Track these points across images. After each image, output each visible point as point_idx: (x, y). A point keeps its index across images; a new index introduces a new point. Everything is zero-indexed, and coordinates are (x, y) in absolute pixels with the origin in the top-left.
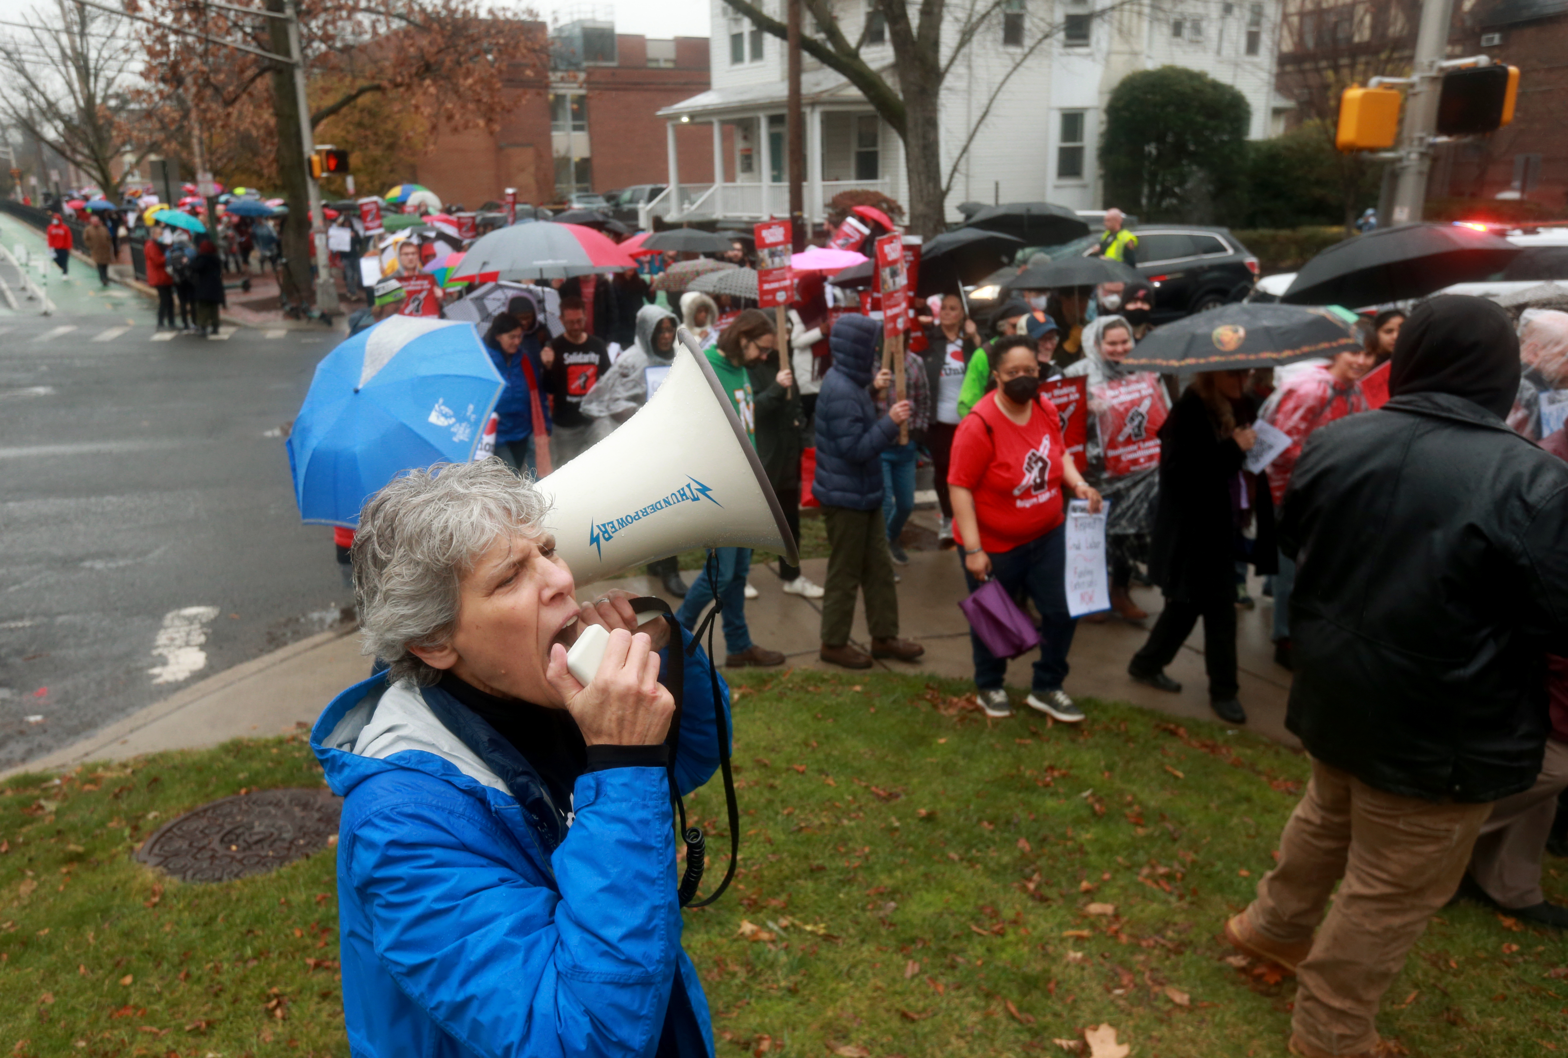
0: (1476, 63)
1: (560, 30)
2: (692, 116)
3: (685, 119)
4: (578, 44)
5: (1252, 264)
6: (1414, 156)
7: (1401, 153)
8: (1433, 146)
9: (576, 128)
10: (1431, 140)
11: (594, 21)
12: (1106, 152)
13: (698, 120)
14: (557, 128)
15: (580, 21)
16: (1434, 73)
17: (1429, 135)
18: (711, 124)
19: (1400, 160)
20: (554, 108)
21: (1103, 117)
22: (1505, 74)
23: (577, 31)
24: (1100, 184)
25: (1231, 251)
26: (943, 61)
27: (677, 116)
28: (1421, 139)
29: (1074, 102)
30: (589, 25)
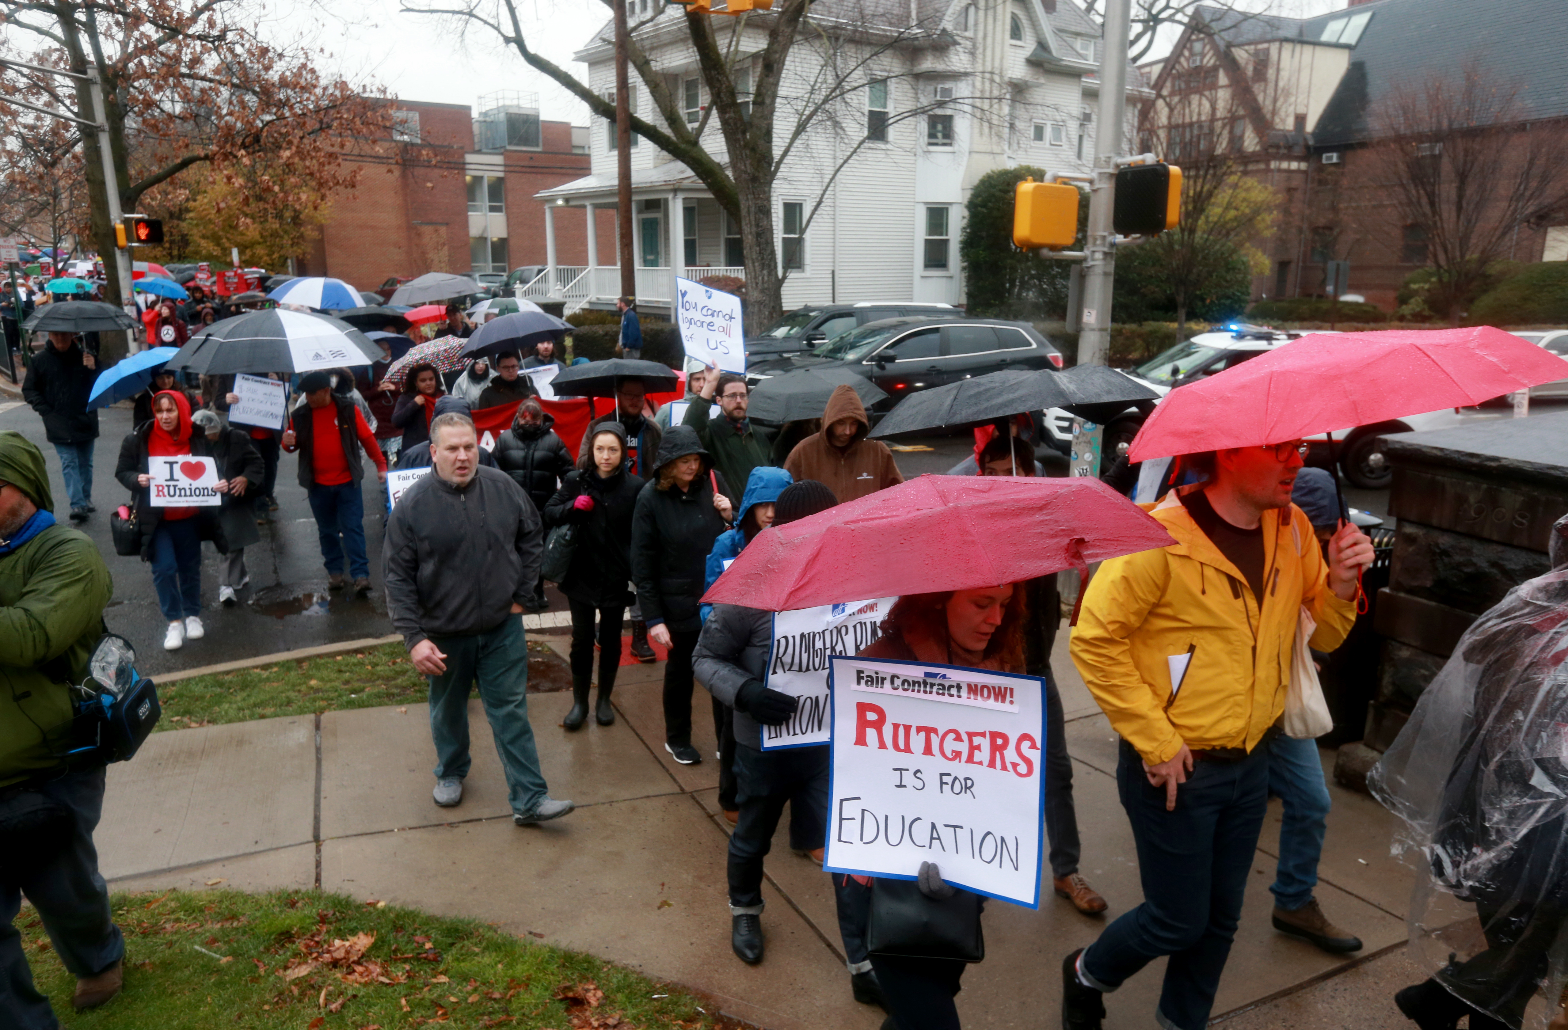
0: (1144, 161)
1: (485, 114)
2: (567, 200)
3: (560, 202)
4: (503, 129)
5: (1055, 358)
6: (1099, 256)
7: (1086, 252)
8: (1113, 245)
9: (492, 209)
10: (1110, 239)
11: (519, 107)
12: (969, 245)
13: (572, 203)
14: (475, 209)
15: (504, 106)
16: (1111, 170)
17: (1111, 234)
18: (584, 207)
19: (1085, 259)
20: (471, 190)
21: (966, 213)
22: (1166, 174)
23: (502, 117)
24: (964, 275)
25: (1034, 346)
26: (777, 153)
27: (551, 200)
28: (1104, 237)
29: (939, 197)
30: (511, 111)
